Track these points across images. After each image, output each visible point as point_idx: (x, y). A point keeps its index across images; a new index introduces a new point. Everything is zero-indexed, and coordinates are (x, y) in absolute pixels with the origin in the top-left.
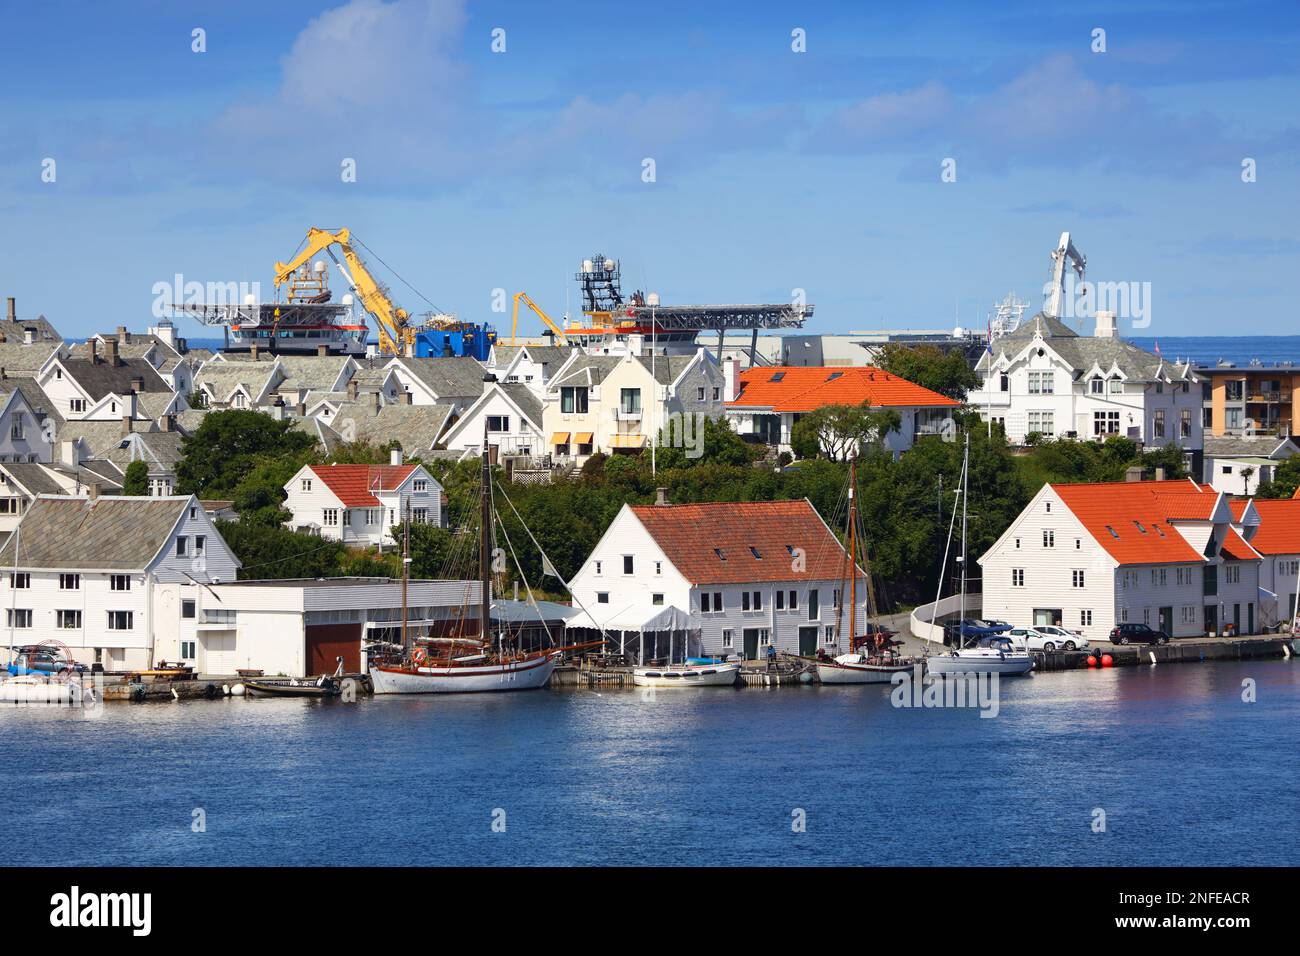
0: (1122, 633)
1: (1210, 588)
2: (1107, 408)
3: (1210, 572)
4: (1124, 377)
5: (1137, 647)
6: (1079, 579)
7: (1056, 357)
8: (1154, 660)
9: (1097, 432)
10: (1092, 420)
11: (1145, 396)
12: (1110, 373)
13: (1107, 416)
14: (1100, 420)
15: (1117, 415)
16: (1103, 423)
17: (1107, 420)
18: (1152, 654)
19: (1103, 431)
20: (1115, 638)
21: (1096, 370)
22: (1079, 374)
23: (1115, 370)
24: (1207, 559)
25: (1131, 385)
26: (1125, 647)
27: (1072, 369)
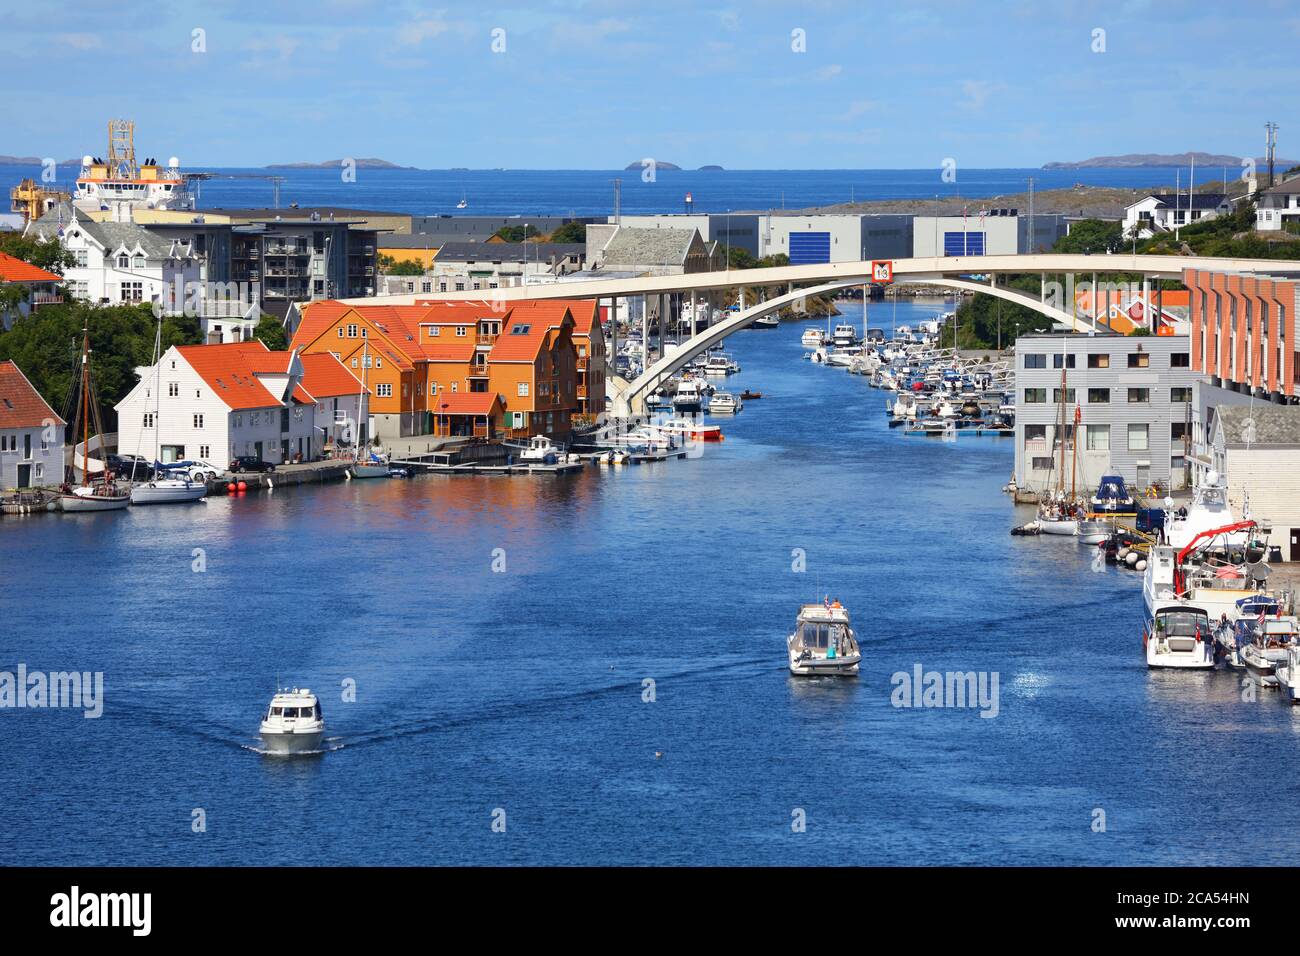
0: (239, 463)
1: (285, 427)
2: (131, 279)
3: (285, 412)
4: (146, 255)
5: (260, 475)
6: (198, 421)
7: (90, 238)
8: (271, 485)
9: (123, 298)
10: (119, 289)
11: (163, 271)
12: (135, 252)
13: (132, 285)
14: (126, 289)
15: (140, 285)
16: (129, 291)
17: (132, 289)
18: (269, 481)
19: (129, 297)
20: (233, 469)
21: (123, 249)
22: (108, 252)
23: (138, 249)
24: (284, 404)
25: (152, 261)
26: (245, 475)
27: (103, 248)
